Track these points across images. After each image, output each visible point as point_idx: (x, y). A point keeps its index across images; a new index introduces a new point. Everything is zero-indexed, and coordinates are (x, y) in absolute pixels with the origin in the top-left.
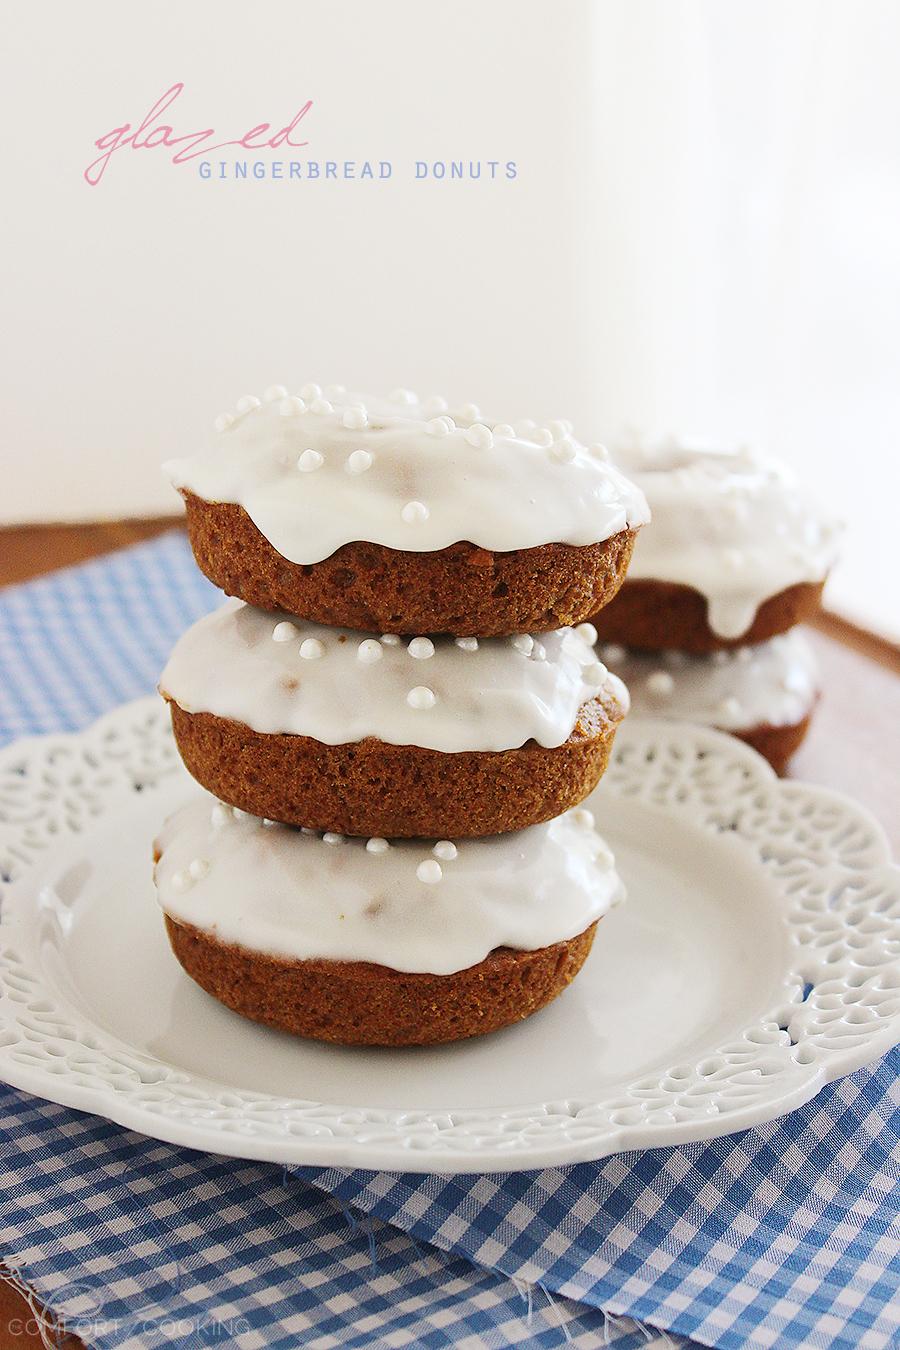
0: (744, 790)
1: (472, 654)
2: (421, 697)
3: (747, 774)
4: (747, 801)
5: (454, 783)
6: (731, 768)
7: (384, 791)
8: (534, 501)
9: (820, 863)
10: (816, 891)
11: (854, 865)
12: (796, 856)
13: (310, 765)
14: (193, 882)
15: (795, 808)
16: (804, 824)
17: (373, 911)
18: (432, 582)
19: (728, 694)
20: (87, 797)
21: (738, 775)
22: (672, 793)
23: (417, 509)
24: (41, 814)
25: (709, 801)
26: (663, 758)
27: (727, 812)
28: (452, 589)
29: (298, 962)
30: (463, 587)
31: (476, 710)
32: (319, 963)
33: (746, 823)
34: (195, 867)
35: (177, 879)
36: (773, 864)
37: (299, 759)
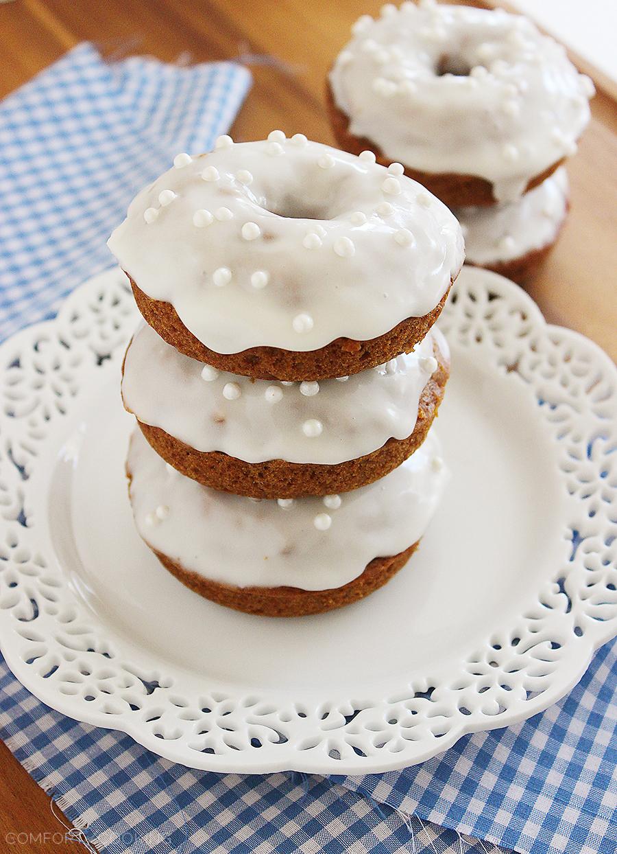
0: (523, 335)
1: (345, 383)
2: (312, 427)
3: (524, 317)
4: (525, 344)
5: (338, 474)
6: (512, 312)
7: (290, 484)
8: (387, 295)
9: (577, 409)
10: (577, 440)
11: (601, 415)
12: (563, 402)
13: (237, 471)
14: (159, 522)
15: (560, 353)
16: (565, 368)
17: (287, 552)
18: (317, 361)
19: (506, 234)
20: (67, 379)
21: (517, 317)
22: (471, 336)
23: (304, 320)
24: (37, 403)
25: (498, 344)
26: (463, 299)
27: (511, 355)
28: (332, 362)
29: (239, 589)
30: (339, 361)
31: (351, 431)
32: (254, 589)
33: (524, 366)
34: (160, 512)
35: (149, 520)
36: (546, 407)
37: (229, 467)
